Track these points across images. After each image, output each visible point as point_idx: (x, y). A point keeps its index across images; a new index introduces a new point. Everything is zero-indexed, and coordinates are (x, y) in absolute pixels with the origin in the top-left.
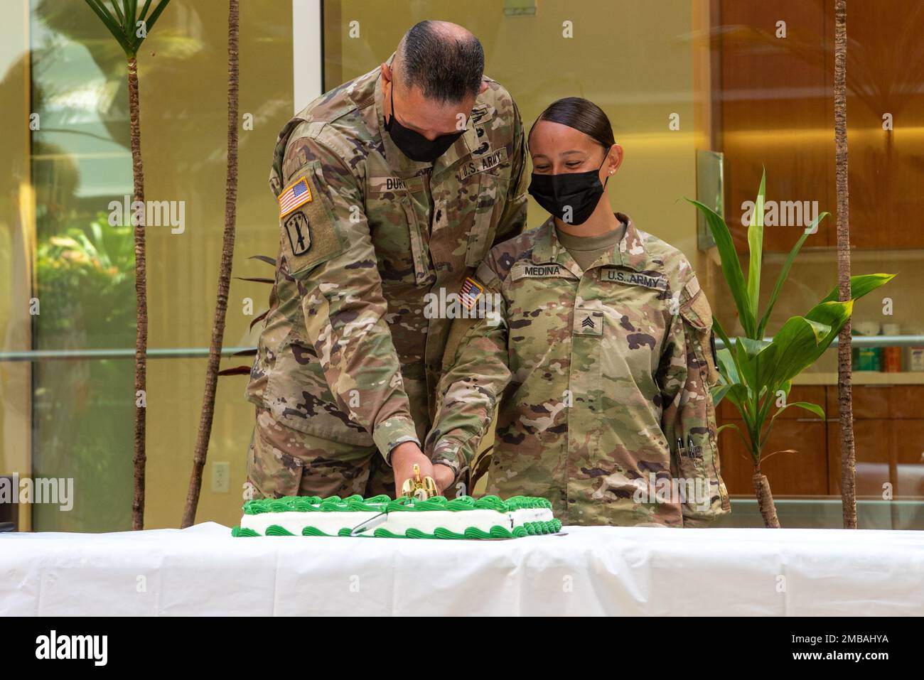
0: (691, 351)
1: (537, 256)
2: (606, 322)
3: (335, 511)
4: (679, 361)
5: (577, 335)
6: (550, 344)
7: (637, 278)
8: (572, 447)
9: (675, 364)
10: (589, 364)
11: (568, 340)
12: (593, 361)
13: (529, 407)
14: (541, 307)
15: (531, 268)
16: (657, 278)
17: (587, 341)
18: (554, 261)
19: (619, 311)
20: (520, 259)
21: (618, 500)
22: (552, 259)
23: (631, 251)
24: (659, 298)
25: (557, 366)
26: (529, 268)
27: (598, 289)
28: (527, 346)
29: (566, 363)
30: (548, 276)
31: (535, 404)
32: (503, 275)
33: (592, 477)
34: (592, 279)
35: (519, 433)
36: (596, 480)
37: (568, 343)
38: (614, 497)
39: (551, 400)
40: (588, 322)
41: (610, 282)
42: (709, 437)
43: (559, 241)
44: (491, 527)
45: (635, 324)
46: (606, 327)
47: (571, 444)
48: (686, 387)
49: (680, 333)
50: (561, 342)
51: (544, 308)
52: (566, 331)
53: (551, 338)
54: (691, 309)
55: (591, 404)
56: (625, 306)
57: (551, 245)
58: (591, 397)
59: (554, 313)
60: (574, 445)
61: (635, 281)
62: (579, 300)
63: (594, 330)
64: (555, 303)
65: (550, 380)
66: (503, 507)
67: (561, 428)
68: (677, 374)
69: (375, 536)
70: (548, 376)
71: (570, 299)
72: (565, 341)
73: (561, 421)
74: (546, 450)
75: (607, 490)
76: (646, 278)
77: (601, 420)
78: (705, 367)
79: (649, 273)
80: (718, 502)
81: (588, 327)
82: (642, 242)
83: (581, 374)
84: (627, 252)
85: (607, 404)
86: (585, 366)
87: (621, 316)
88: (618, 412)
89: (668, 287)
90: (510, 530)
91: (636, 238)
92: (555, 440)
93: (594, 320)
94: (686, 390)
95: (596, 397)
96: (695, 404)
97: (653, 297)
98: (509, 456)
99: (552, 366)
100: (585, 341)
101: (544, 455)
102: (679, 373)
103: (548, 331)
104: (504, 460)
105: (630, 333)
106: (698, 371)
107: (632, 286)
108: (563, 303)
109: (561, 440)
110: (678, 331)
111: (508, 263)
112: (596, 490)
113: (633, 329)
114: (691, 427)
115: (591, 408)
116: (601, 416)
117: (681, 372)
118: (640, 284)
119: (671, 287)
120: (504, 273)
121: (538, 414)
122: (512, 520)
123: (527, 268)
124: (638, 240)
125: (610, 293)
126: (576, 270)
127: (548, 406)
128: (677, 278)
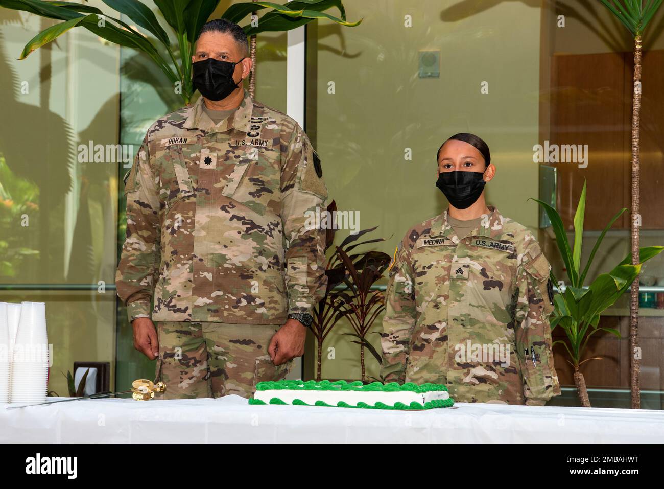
0: (531, 293)
1: (433, 232)
2: (471, 272)
3: (313, 390)
4: (523, 300)
5: (453, 280)
6: (437, 286)
7: (494, 244)
8: (451, 349)
9: (520, 302)
10: (460, 297)
11: (447, 283)
12: (463, 295)
13: (426, 326)
14: (432, 263)
15: (428, 241)
16: (508, 245)
17: (459, 283)
18: (442, 234)
19: (480, 264)
20: (422, 234)
21: (479, 384)
22: (441, 233)
23: (492, 228)
24: (508, 257)
25: (442, 299)
26: (427, 240)
27: (468, 251)
28: (425, 288)
29: (446, 297)
30: (437, 245)
31: (430, 324)
32: (412, 245)
33: (464, 368)
34: (466, 244)
35: (421, 344)
36: (465, 371)
37: (447, 285)
38: (477, 382)
39: (440, 321)
40: (460, 271)
41: (477, 247)
42: (546, 347)
43: (448, 222)
44: (410, 403)
45: (489, 274)
46: (471, 274)
47: (450, 348)
48: (528, 316)
49: (524, 281)
50: (443, 284)
51: (434, 263)
52: (447, 277)
53: (437, 282)
54: (532, 266)
55: (463, 322)
56: (485, 261)
57: (442, 225)
58: (463, 318)
59: (439, 266)
60: (452, 348)
61: (493, 246)
62: (455, 258)
63: (463, 275)
64: (440, 260)
65: (438, 308)
66: (418, 390)
67: (444, 339)
68: (522, 308)
69: (338, 406)
70: (436, 306)
71: (450, 258)
72: (445, 283)
73: (444, 334)
74: (436, 353)
75: (472, 377)
76: (500, 245)
77: (469, 333)
78: (542, 303)
79: (504, 242)
80: (551, 389)
81: (459, 274)
82: (502, 223)
83: (456, 304)
84: (490, 228)
85: (473, 322)
86: (458, 299)
87: (481, 268)
88: (480, 328)
89: (515, 251)
90: (423, 405)
91: (498, 220)
92: (441, 346)
93: (463, 269)
94: (529, 318)
95: (466, 318)
96: (535, 327)
97: (504, 257)
98: (416, 359)
99: (438, 299)
100: (457, 283)
101: (435, 356)
102: (523, 307)
103: (436, 277)
104: (414, 361)
105: (486, 279)
106: (537, 306)
107: (491, 249)
108: (446, 260)
109: (445, 346)
110: (523, 280)
111: (415, 237)
112: (466, 377)
113: (488, 277)
114: (533, 342)
115: (462, 325)
116: (469, 330)
117: (524, 307)
118: (496, 248)
119: (518, 251)
120: (412, 243)
121: (432, 331)
122: (424, 398)
123: (425, 241)
124: (499, 221)
125: (476, 253)
126: (455, 239)
127: (438, 325)
128: (522, 246)
